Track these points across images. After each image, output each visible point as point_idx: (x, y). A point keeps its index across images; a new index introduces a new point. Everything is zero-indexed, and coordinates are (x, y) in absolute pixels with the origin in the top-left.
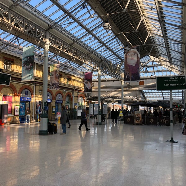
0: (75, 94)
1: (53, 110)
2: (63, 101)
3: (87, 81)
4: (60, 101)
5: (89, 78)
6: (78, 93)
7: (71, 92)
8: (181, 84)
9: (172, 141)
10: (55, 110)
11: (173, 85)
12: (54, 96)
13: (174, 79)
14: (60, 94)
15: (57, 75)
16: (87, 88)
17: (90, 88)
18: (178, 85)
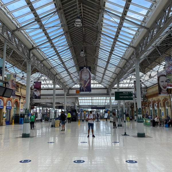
0: (22, 101)
1: (4, 116)
2: (12, 107)
3: (36, 89)
4: (10, 107)
5: (38, 87)
6: (24, 99)
7: (18, 99)
8: (130, 97)
9: (125, 134)
10: (5, 116)
11: (125, 97)
12: (5, 103)
13: (126, 93)
14: (9, 101)
15: (14, 83)
16: (36, 95)
17: (38, 95)
18: (128, 97)
